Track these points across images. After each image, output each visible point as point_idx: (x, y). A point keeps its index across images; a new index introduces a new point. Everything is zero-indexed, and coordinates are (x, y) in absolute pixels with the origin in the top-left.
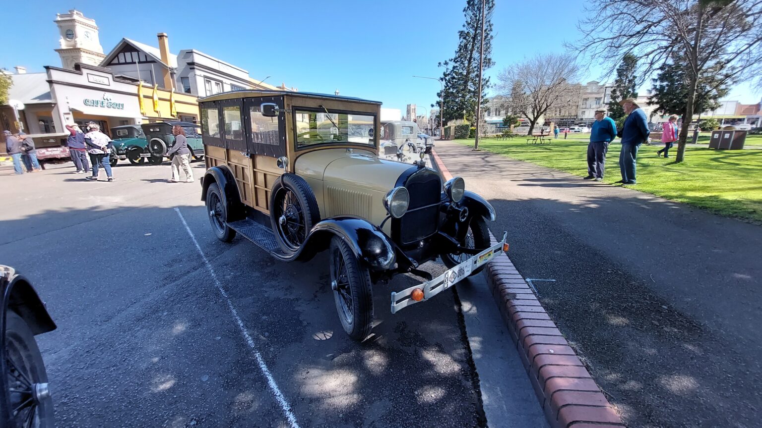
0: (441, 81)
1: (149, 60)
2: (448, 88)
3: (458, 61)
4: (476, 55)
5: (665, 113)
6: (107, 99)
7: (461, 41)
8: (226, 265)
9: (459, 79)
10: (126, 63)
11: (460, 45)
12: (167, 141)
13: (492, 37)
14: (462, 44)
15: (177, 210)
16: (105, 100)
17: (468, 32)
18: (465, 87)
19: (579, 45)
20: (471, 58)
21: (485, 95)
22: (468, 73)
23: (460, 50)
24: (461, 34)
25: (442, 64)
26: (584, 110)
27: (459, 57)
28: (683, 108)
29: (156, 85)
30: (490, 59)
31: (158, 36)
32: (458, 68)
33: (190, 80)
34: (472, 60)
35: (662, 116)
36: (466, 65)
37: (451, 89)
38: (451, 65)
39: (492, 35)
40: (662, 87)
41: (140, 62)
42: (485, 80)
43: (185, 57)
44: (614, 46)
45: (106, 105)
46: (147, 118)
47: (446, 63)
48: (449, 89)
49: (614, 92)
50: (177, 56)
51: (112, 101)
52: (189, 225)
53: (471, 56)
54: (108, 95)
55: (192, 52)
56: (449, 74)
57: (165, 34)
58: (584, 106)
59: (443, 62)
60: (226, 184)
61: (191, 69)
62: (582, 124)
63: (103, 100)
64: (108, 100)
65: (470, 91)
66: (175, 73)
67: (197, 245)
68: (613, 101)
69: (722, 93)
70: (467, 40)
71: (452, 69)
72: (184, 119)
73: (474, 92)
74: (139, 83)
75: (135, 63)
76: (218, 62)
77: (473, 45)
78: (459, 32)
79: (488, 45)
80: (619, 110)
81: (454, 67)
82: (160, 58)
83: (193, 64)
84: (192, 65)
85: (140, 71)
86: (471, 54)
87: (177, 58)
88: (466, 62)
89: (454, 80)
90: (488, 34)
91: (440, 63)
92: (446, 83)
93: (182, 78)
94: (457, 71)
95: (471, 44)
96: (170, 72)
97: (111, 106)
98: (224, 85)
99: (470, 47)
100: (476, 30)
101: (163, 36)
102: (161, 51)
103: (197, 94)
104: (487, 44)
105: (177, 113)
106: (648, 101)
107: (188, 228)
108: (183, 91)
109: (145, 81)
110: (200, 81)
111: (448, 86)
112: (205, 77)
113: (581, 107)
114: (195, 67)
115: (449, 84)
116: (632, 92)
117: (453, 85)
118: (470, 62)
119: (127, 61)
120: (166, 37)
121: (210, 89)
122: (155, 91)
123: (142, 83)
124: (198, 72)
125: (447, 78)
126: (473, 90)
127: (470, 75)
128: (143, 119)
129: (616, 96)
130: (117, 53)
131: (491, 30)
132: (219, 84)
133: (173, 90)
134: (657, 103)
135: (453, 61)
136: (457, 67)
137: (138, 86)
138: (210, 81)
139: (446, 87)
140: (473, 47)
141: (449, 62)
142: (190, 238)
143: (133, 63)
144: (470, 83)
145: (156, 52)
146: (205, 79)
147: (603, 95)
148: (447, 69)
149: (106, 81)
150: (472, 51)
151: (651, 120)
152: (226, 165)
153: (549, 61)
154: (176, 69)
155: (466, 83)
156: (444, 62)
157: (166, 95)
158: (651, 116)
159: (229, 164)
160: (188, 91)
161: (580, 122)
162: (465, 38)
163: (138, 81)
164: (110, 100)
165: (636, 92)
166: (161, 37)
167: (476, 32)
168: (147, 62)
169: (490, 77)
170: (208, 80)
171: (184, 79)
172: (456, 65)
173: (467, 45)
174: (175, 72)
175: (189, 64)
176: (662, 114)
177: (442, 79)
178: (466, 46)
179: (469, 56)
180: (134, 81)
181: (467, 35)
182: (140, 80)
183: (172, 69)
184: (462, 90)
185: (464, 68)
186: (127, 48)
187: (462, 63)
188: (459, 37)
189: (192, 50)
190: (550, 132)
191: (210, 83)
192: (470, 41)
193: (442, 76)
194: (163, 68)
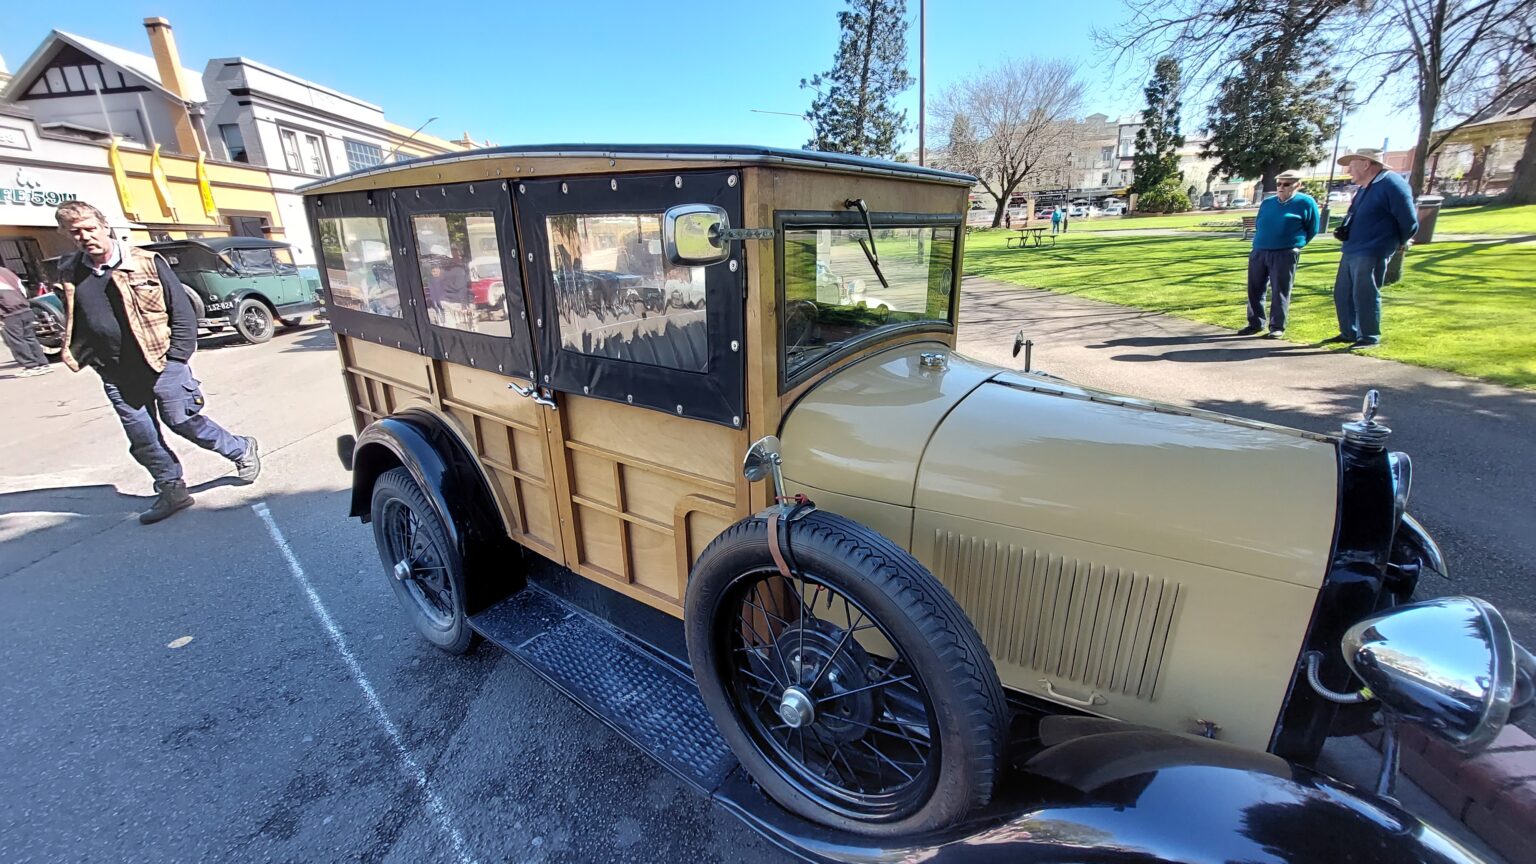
0: (809, 118)
1: (128, 85)
2: (823, 134)
3: (840, 77)
4: (875, 63)
5: (1231, 175)
6: (28, 184)
7: (843, 33)
8: (498, 788)
9: (845, 116)
10: (69, 93)
11: (843, 43)
12: (203, 289)
13: (905, 25)
14: (847, 41)
15: (264, 512)
16: (22, 185)
17: (857, 15)
18: (859, 131)
19: (1121, 34)
20: (866, 69)
21: (899, 147)
22: (863, 102)
23: (844, 52)
24: (844, 18)
25: (808, 82)
26: (1082, 172)
27: (842, 67)
28: (1264, 163)
29: (158, 146)
30: (904, 73)
31: (147, 26)
32: (842, 91)
33: (242, 131)
34: (869, 75)
35: (1226, 180)
36: (858, 85)
37: (830, 135)
38: (827, 85)
39: (906, 21)
40: (1226, 124)
41: (106, 91)
42: (896, 116)
43: (222, 77)
44: (1193, 37)
45: (28, 199)
46: (145, 227)
47: (817, 82)
48: (826, 136)
49: (1141, 134)
50: (201, 75)
51: (45, 189)
52: (314, 580)
53: (866, 65)
54: (29, 174)
55: (239, 64)
56: (823, 105)
57: (163, 20)
58: (1082, 165)
59: (810, 79)
60: (443, 474)
61: (242, 103)
62: (1080, 201)
63: (19, 188)
64: (32, 187)
65: (868, 141)
66: (202, 116)
67: (363, 682)
68: (1141, 153)
69: (1328, 132)
70: (857, 32)
71: (829, 95)
72: (239, 227)
73: (877, 143)
74: (109, 141)
75: (93, 93)
76: (308, 87)
77: (868, 42)
78: (840, 14)
79: (899, 43)
80: (1153, 169)
81: (834, 91)
82: (158, 79)
83: (246, 91)
84: (243, 94)
85: (108, 112)
86: (867, 61)
87: (203, 78)
88: (857, 79)
89: (835, 117)
90: (898, 19)
91: (803, 81)
92: (820, 124)
93: (221, 126)
94: (840, 98)
95: (866, 39)
96: (188, 112)
97: (42, 199)
98: (328, 140)
99: (862, 46)
100: (873, 10)
101: (159, 24)
102: (158, 62)
103: (265, 163)
104: (896, 39)
105: (221, 211)
106: (1201, 151)
107: (313, 595)
108: (229, 159)
109: (127, 136)
110: (268, 134)
111: (823, 129)
112: (279, 123)
113: (1076, 166)
114: (253, 99)
115: (824, 125)
116: (1173, 133)
117: (834, 128)
118: (864, 79)
119: (73, 88)
120: (168, 27)
121: (296, 151)
122: (155, 162)
123: (118, 141)
124: (258, 112)
125: (821, 113)
126: (874, 137)
127: (867, 106)
128: (132, 229)
129: (1144, 143)
130: (43, 68)
131: (904, 10)
132: (315, 139)
133: (203, 155)
134: (1217, 154)
135: (830, 76)
136: (839, 89)
137: (108, 148)
138: (293, 133)
139: (819, 132)
140: (869, 46)
141: (823, 80)
142: (329, 644)
143: (89, 92)
144: (866, 124)
145: (144, 65)
146: (281, 128)
147: (1114, 142)
148: (820, 94)
149: (18, 139)
150: (866, 56)
151: (1208, 187)
152: (433, 406)
153: (1028, 75)
154: (203, 104)
155: (859, 122)
156: (813, 80)
157: (185, 169)
158: (1209, 180)
159: (445, 408)
160: (240, 157)
161: (1076, 196)
162: (851, 27)
163: (105, 136)
164: (38, 185)
165: (1181, 133)
166: (153, 26)
167: (873, 14)
168: (124, 89)
169: (906, 110)
170: (287, 130)
171: (225, 129)
172: (837, 85)
173: (856, 41)
174: (202, 112)
175: (235, 92)
176: (1227, 176)
177: (810, 115)
178: (854, 44)
179: (861, 66)
180: (95, 137)
181: (856, 21)
182: (111, 133)
183: (192, 106)
184: (854, 138)
185: (854, 92)
186: (66, 55)
187: (849, 80)
188: (839, 24)
189: (238, 59)
190: (1027, 219)
191: (292, 137)
192: (862, 33)
193: (811, 110)
194: (169, 103)
